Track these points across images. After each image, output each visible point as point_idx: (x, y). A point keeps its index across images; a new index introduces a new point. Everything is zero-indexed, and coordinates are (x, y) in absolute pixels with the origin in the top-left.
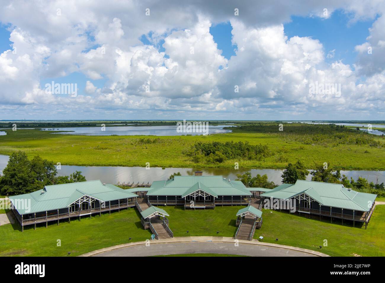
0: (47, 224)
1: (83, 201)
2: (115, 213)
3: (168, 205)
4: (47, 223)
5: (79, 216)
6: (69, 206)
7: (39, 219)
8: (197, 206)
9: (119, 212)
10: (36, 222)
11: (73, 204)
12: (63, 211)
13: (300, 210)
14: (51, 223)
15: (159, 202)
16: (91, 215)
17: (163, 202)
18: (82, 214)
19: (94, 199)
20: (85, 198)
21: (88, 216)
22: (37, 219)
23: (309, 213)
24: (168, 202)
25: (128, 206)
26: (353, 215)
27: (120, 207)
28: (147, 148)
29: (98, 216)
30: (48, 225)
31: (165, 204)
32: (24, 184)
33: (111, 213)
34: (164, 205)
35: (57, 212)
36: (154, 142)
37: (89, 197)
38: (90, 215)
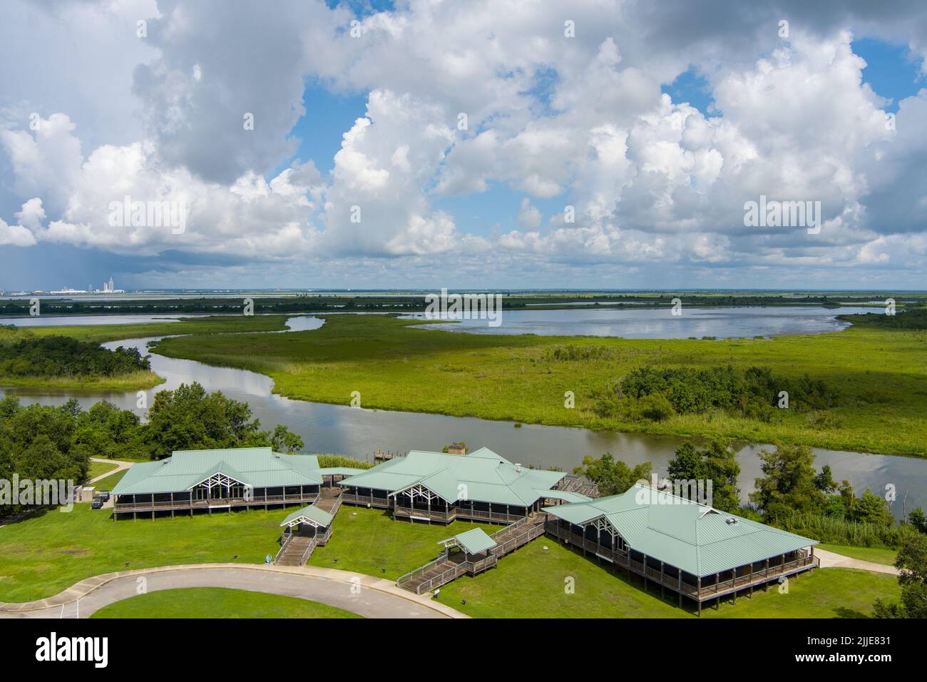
0: (153, 516)
1: (216, 483)
2: (277, 510)
3: (375, 508)
4: (153, 513)
5: (208, 509)
6: (190, 489)
7: (141, 506)
8: (419, 516)
9: (284, 509)
10: (135, 510)
11: (198, 487)
12: (181, 496)
13: (600, 553)
14: (160, 514)
15: (361, 499)
16: (230, 509)
17: (365, 500)
18: (214, 505)
19: (235, 481)
20: (219, 479)
21: (225, 510)
22: (137, 506)
23: (612, 561)
24: (374, 501)
25: (302, 499)
26: (678, 578)
27: (285, 501)
28: (550, 373)
29: (244, 511)
30: (156, 517)
31: (369, 505)
32: (179, 443)
33: (268, 510)
34: (366, 507)
35: (170, 497)
36: (586, 356)
37: (225, 477)
38: (228, 508)
